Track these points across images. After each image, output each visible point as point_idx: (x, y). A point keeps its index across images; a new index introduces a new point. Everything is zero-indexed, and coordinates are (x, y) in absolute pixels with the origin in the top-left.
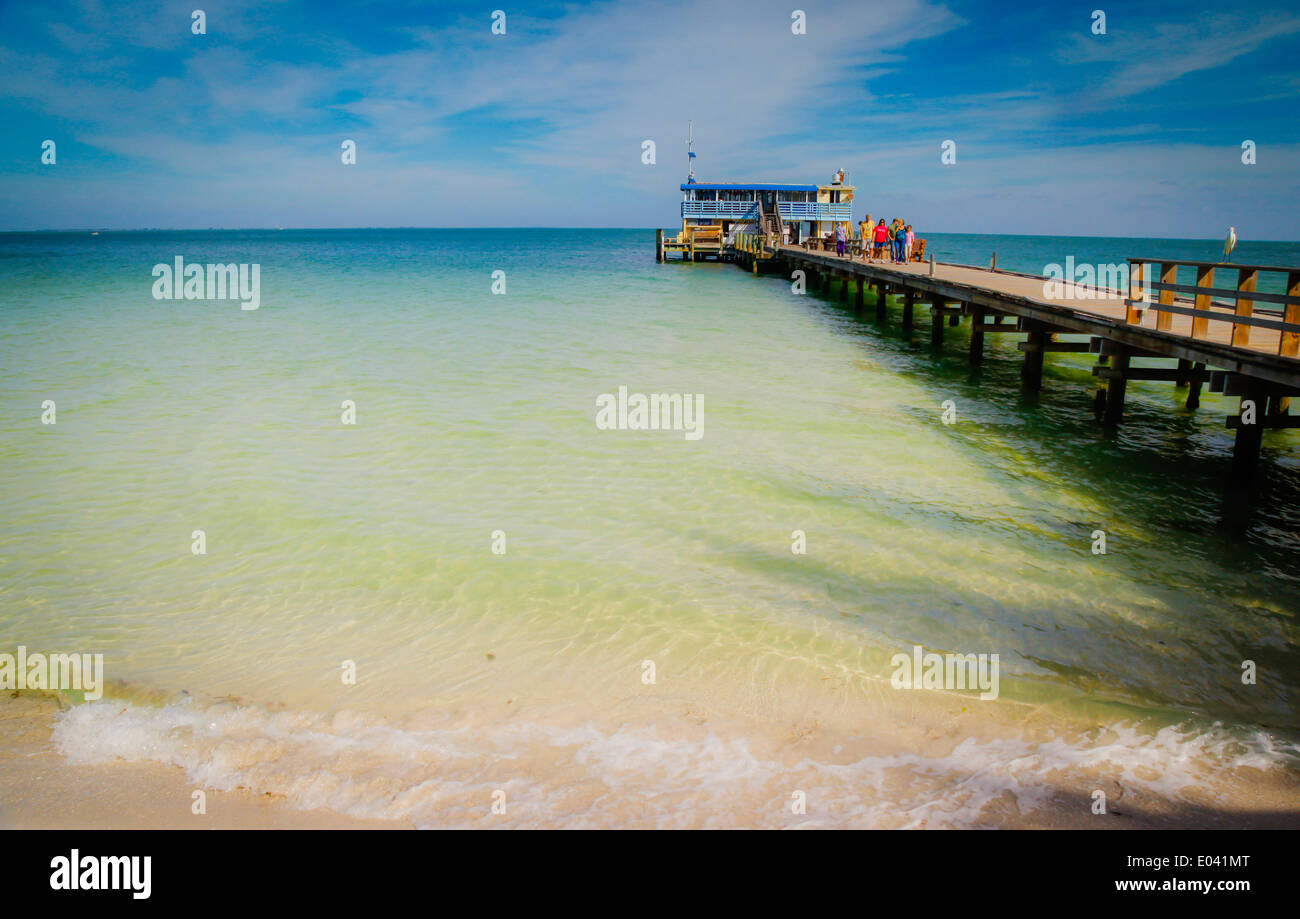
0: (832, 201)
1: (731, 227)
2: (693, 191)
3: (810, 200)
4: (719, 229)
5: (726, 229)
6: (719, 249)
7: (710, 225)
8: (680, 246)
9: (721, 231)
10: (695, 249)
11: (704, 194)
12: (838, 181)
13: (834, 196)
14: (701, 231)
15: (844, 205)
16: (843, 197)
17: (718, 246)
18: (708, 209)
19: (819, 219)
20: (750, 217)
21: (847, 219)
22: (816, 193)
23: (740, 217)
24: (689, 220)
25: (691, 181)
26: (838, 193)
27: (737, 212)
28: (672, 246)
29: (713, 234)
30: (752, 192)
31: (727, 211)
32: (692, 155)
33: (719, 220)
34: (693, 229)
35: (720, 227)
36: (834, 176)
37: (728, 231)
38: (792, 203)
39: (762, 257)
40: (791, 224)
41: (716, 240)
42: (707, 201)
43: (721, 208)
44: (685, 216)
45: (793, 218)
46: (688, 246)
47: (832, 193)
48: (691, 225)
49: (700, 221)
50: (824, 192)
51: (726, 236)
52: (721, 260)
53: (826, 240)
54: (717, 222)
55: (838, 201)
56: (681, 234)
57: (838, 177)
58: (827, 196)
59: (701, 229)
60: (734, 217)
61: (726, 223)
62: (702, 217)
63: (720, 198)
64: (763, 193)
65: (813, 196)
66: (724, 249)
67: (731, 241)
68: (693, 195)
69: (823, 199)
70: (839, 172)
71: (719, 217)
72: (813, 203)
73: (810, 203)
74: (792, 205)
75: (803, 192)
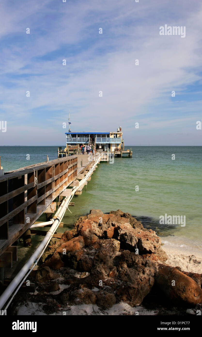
0: (114, 137)
2: (70, 135)
7: (75, 145)
10: (69, 153)
11: (74, 135)
15: (118, 138)
16: (118, 136)
18: (74, 141)
19: (110, 143)
20: (88, 143)
22: (109, 134)
23: (85, 143)
24: (68, 144)
25: (69, 131)
26: (117, 134)
27: (83, 141)
28: (62, 152)
30: (88, 135)
31: (81, 141)
32: (70, 123)
33: (78, 144)
35: (78, 146)
36: (117, 129)
40: (101, 144)
42: (74, 138)
43: (78, 141)
45: (102, 143)
47: (114, 134)
49: (72, 144)
50: (112, 134)
55: (116, 137)
56: (66, 148)
59: (72, 147)
65: (108, 136)
68: (70, 136)
69: (112, 137)
70: (119, 128)
71: (78, 143)
72: (108, 138)
73: (107, 138)
74: (101, 139)
75: (105, 134)
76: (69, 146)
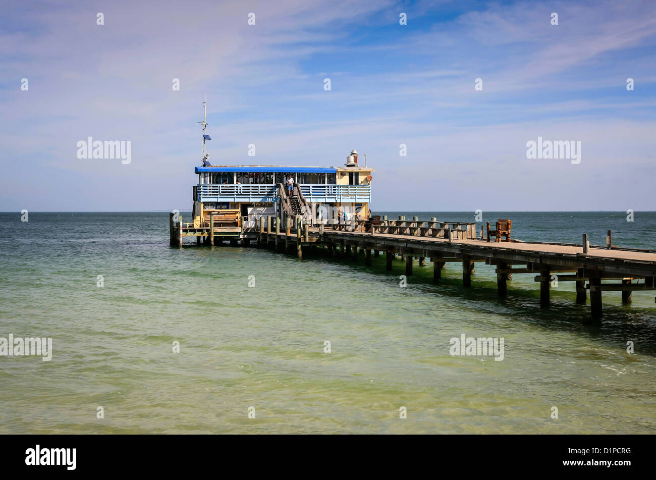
0: (351, 182)
1: (250, 210)
2: (210, 174)
3: (329, 182)
4: (236, 213)
5: (244, 213)
6: (240, 233)
7: (228, 208)
8: (199, 231)
9: (239, 215)
10: (215, 233)
11: (222, 177)
12: (352, 162)
13: (353, 178)
14: (219, 215)
15: (363, 187)
16: (361, 178)
17: (238, 230)
18: (225, 193)
19: (338, 201)
20: (270, 200)
21: (367, 201)
22: (335, 174)
23: (259, 200)
24: (205, 204)
25: (206, 164)
26: (357, 174)
27: (255, 195)
28: (191, 231)
29: (231, 218)
30: (270, 174)
31: (246, 195)
32: (206, 138)
33: (238, 203)
34: (210, 213)
35: (239, 210)
36: (348, 158)
37: (247, 215)
38: (311, 185)
39: (307, 240)
41: (235, 224)
42: (224, 185)
43: (239, 193)
44: (203, 200)
45: (313, 200)
46: (208, 231)
47: (351, 174)
48: (208, 209)
49: (217, 205)
50: (343, 174)
51: (246, 219)
52: (246, 244)
53: (367, 222)
54: (235, 205)
55: (357, 183)
56: (199, 218)
57: (352, 158)
58: (346, 178)
59: (219, 213)
60: (253, 200)
61: (244, 207)
62: (220, 200)
63: (237, 181)
64: (281, 176)
65: (332, 177)
66: (245, 233)
67: (251, 224)
68: (209, 178)
69: (343, 181)
70: (352, 154)
71: (237, 200)
72: (333, 185)
73: (330, 185)
74: (311, 188)
75: (322, 174)
76: (207, 210)
